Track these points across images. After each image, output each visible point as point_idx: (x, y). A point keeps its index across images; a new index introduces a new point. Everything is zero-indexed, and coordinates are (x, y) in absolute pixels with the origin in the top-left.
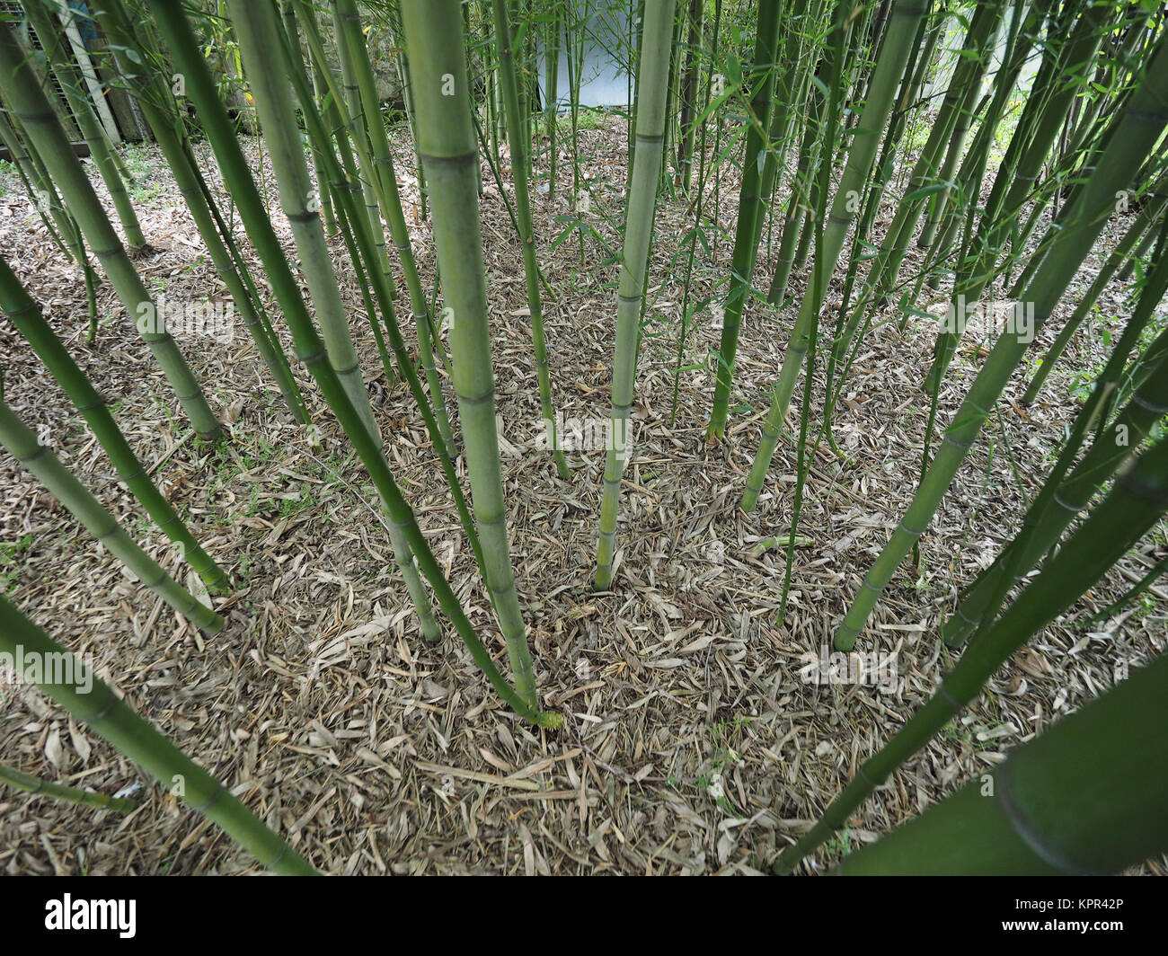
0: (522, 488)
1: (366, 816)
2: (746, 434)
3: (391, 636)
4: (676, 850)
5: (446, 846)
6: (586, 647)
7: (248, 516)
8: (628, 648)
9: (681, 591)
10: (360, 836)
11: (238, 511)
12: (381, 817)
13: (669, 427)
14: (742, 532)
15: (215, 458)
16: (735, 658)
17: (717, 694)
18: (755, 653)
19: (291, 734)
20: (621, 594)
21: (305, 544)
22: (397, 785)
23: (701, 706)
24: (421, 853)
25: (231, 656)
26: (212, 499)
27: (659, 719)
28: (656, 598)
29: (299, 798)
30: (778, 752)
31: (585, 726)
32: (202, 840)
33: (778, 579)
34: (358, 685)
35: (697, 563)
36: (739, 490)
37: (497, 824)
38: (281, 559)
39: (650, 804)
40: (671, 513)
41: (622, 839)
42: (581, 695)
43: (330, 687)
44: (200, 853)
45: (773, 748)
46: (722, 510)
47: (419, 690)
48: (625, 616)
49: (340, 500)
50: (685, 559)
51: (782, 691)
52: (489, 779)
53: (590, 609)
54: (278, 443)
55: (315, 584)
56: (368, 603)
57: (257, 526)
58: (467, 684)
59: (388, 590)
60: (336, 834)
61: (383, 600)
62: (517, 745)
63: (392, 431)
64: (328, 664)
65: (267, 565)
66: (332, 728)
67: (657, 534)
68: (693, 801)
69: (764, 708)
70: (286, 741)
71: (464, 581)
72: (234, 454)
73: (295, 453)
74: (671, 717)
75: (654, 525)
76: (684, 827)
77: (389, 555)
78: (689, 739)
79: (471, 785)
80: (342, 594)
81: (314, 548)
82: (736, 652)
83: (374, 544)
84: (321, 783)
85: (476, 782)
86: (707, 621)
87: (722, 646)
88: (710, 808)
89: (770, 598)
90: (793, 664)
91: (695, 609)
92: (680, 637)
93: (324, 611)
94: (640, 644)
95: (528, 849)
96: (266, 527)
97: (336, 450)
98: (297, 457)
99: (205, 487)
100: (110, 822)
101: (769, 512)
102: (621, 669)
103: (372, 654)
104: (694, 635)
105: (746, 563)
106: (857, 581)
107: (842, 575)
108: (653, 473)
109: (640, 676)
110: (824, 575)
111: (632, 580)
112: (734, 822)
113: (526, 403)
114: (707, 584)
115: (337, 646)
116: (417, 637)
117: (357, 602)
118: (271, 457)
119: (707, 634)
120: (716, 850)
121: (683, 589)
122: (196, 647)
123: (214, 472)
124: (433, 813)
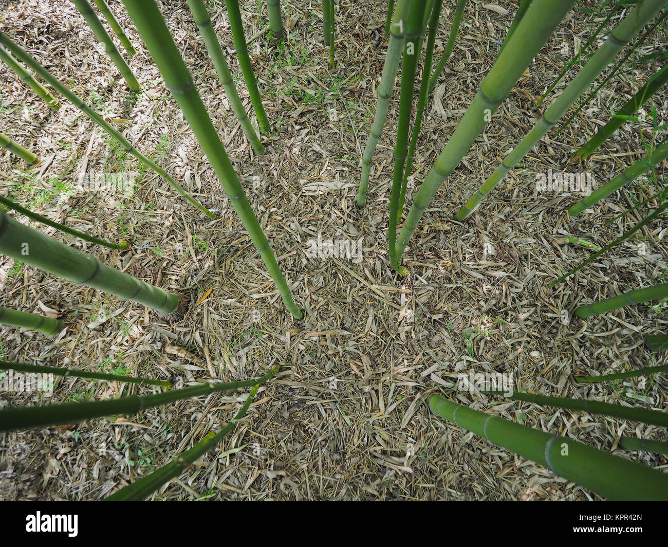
0: (439, 140)
1: (306, 269)
2: (602, 164)
3: (340, 194)
4: (437, 354)
5: (336, 299)
6: (435, 245)
7: (286, 95)
8: (457, 257)
9: (502, 242)
10: (302, 276)
11: (282, 89)
12: (312, 273)
13: (551, 137)
14: (559, 225)
15: (276, 51)
16: (514, 290)
17: (494, 302)
18: (526, 293)
19: (283, 219)
20: (467, 227)
21: (311, 124)
22: (323, 264)
23: (482, 303)
24: (325, 296)
25: (264, 168)
26: (271, 77)
27: (457, 298)
28: (486, 238)
29: (280, 248)
30: (511, 343)
31: (418, 282)
32: (240, 245)
33: (565, 262)
34: (318, 210)
35: (521, 231)
36: (573, 199)
37: (361, 301)
38: (297, 127)
39: (434, 331)
40: (521, 194)
41: (414, 337)
42: (422, 267)
43: (305, 205)
44: (238, 250)
45: (508, 340)
46: (555, 207)
47: (345, 226)
48: (464, 240)
49: (335, 105)
50: (515, 225)
51: (530, 318)
52: (364, 282)
53: (446, 227)
54: (311, 54)
55: (311, 149)
56: (334, 171)
57: (289, 103)
58: (369, 235)
59: (346, 169)
60: (292, 270)
61: (341, 173)
62: (382, 274)
63: (376, 70)
64: (307, 194)
65: (290, 129)
66: (301, 224)
67: (505, 203)
68: (455, 340)
69: (515, 320)
70: (280, 221)
71: (386, 181)
72: (287, 52)
73: (319, 64)
74: (464, 300)
75: (507, 197)
76: (445, 348)
77: (351, 149)
78: (467, 314)
79: (355, 280)
80: (322, 161)
81: (315, 128)
82: (516, 287)
83: (345, 139)
84: (291, 247)
85: (358, 280)
86: (509, 264)
87: (510, 281)
88: (462, 347)
89: (553, 270)
90: (545, 309)
91: (505, 255)
92: (490, 265)
93: (311, 166)
94: (465, 258)
95: (370, 319)
96: (294, 105)
97: (341, 71)
98: (319, 67)
99: (268, 68)
100: (206, 220)
101: (584, 222)
102: (448, 265)
103: (329, 198)
104: (498, 268)
105: (551, 244)
106: (615, 285)
107: (607, 279)
108: (524, 165)
109: (457, 273)
110: (596, 274)
111: (477, 222)
112: (470, 359)
113: (465, 82)
114: (521, 245)
115: (313, 187)
116: (352, 200)
117: (329, 168)
118: (305, 62)
119: (504, 271)
120: (455, 365)
121: (504, 241)
122: (250, 157)
123: (274, 60)
124: (335, 283)
